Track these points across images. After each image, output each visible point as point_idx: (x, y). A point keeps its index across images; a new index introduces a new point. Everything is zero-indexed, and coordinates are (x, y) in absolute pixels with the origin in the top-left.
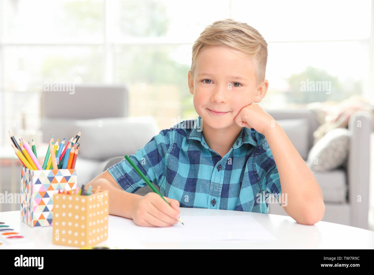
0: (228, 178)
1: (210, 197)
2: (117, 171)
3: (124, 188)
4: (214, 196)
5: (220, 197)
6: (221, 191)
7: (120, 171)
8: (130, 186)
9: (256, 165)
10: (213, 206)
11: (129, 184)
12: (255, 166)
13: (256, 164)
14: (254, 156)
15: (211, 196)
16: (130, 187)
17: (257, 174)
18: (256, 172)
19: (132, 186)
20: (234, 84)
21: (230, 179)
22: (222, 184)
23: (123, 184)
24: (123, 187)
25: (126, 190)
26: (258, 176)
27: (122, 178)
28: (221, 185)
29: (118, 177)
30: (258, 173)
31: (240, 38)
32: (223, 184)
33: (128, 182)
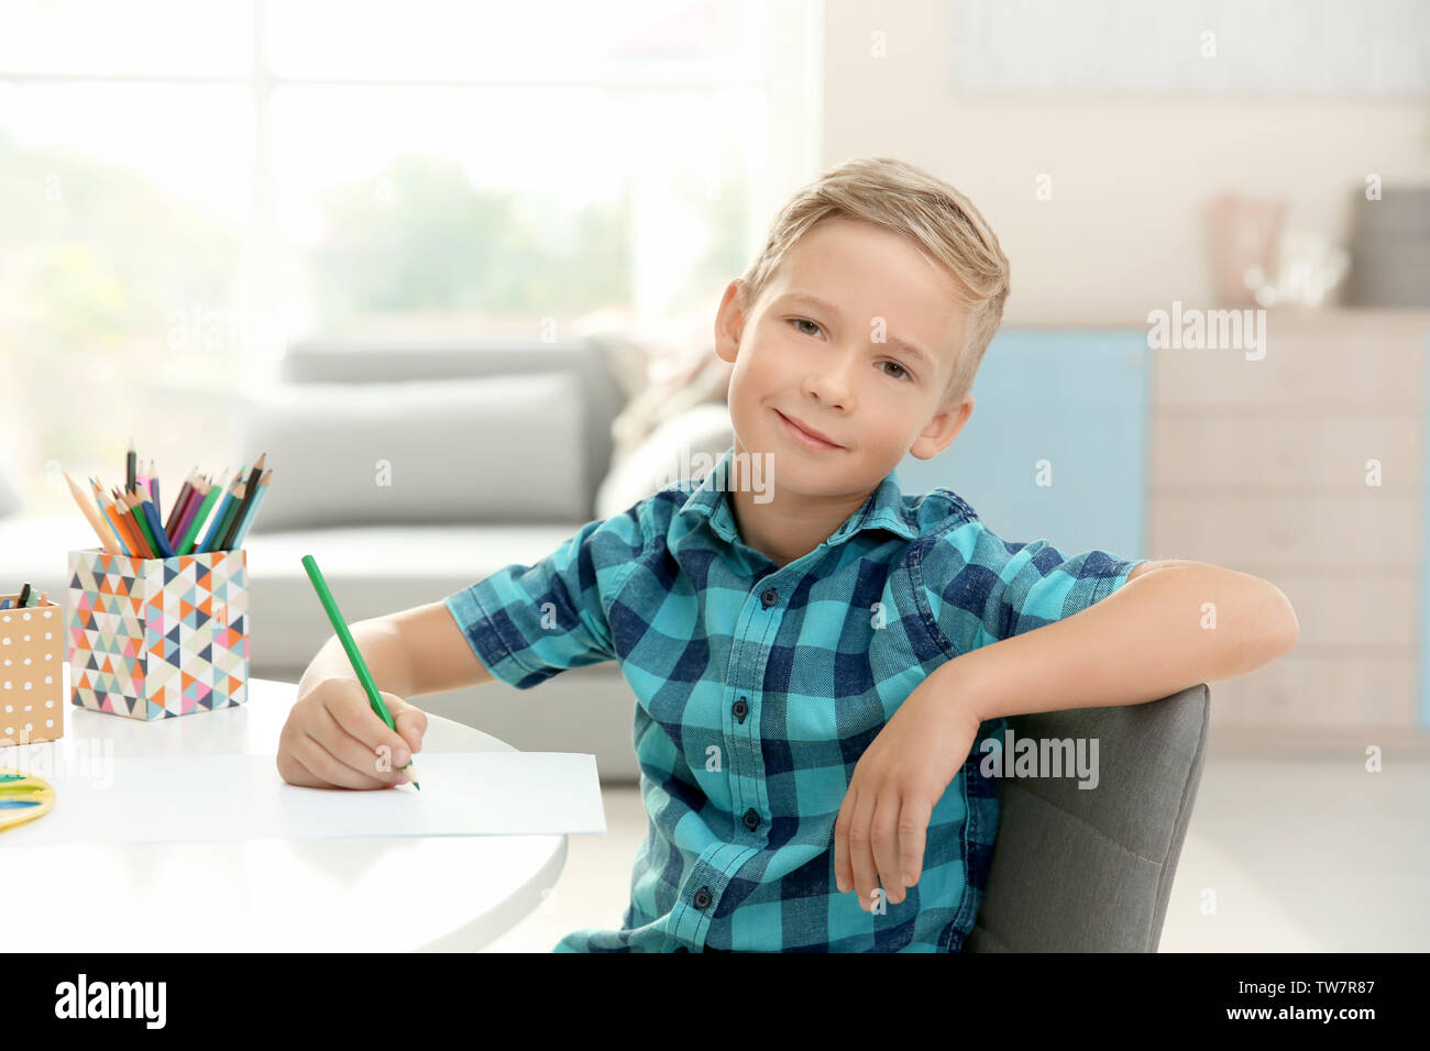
0: (792, 627)
1: (729, 690)
2: (473, 603)
3: (488, 661)
4: (741, 686)
5: (761, 687)
6: (763, 668)
7: (480, 603)
8: (509, 654)
9: (929, 594)
10: (741, 723)
11: (505, 649)
12: (924, 597)
13: (927, 590)
14: (909, 566)
15: (732, 690)
16: (509, 659)
17: (934, 625)
18: (930, 616)
19: (514, 654)
20: (886, 367)
21: (798, 632)
22: (771, 644)
23: (486, 645)
24: (485, 656)
25: (495, 667)
26: (937, 632)
27: (485, 624)
28: (766, 647)
29: (472, 621)
30: (936, 620)
31: (957, 229)
32: (774, 648)
33: (500, 640)
